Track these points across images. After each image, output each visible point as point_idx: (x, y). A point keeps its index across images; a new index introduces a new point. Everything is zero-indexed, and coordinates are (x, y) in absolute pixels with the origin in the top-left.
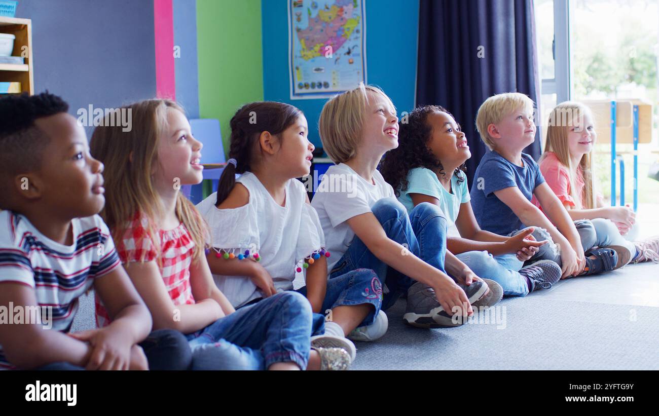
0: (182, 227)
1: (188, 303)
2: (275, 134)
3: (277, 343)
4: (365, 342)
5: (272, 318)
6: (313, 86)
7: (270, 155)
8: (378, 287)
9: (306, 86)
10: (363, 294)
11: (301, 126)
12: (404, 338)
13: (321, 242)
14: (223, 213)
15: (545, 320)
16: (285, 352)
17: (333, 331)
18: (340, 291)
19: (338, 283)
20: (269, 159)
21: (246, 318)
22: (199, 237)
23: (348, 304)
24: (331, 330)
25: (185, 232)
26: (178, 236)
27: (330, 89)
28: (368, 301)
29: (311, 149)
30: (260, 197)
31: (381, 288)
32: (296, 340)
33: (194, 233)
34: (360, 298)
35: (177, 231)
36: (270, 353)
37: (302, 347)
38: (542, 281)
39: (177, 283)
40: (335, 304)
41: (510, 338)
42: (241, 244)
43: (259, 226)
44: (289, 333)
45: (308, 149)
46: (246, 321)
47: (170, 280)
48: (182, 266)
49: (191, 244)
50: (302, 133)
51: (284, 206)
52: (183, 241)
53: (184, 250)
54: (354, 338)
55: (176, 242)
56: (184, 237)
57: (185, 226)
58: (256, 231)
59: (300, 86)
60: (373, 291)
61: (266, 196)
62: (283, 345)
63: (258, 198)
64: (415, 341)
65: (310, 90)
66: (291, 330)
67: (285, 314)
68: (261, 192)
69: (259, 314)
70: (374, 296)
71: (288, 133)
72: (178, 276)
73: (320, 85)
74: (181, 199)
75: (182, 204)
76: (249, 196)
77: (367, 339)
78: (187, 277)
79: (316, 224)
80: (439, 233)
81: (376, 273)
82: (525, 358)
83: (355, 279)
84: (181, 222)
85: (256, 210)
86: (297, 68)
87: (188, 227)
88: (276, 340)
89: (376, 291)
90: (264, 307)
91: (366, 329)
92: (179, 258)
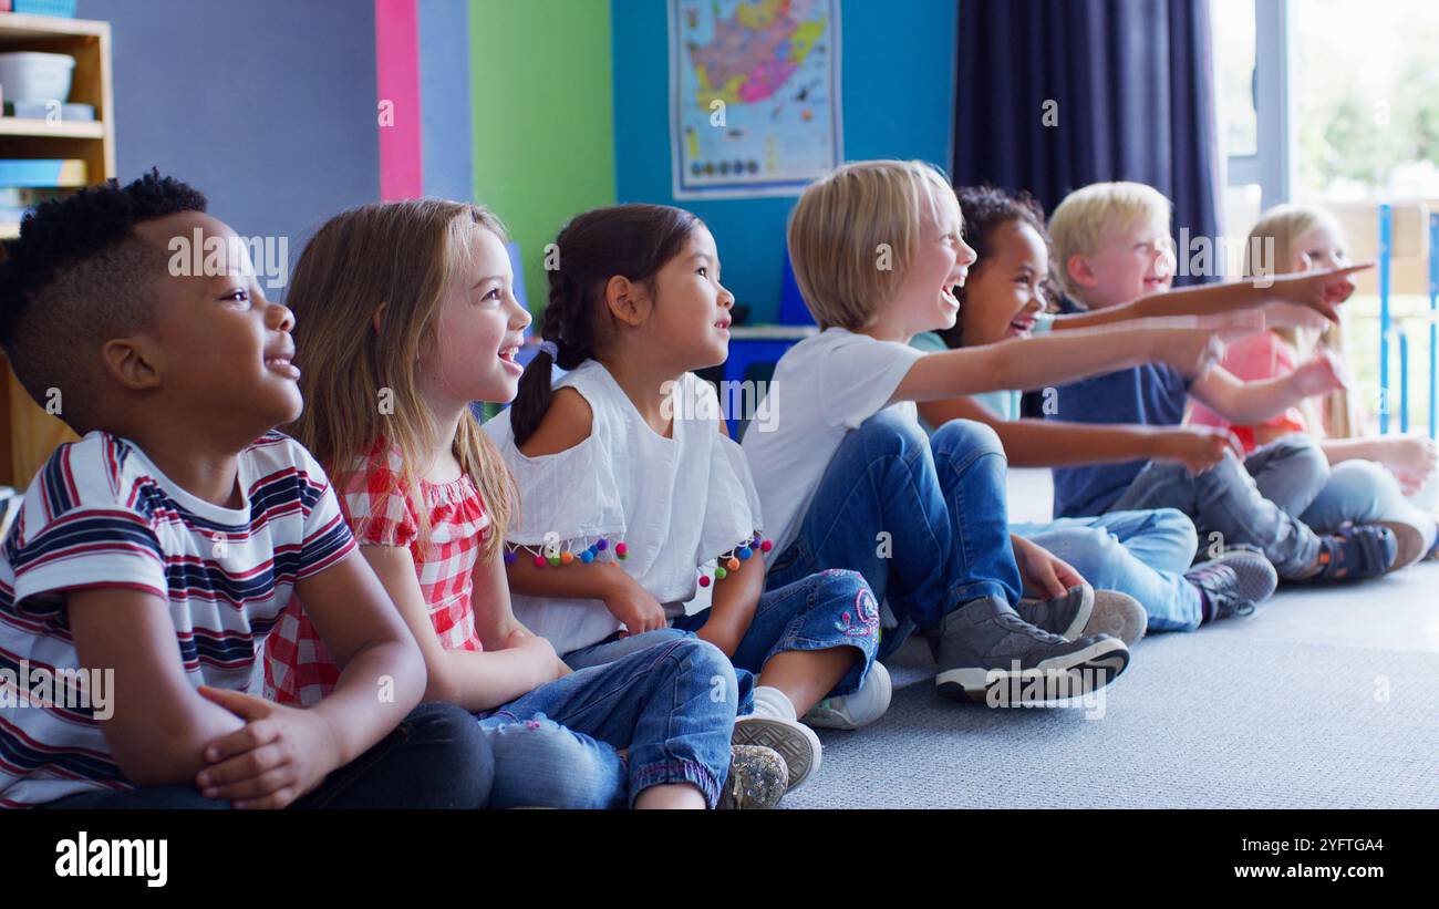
0: (466, 480)
1: (469, 647)
2: (639, 279)
3: (659, 745)
4: (840, 730)
5: (652, 691)
6: (724, 169)
7: (632, 327)
8: (871, 609)
9: (709, 169)
10: (838, 625)
11: (699, 255)
12: (927, 721)
13: (754, 520)
14: (534, 466)
15: (1237, 685)
16: (673, 765)
17: (771, 707)
18: (788, 619)
19: (782, 600)
20: (630, 336)
21: (595, 687)
22: (500, 506)
23: (804, 647)
24: (767, 704)
25: (471, 493)
26: (458, 499)
27: (762, 176)
28: (849, 641)
29: (727, 304)
30: (616, 416)
31: (877, 614)
32: (700, 740)
33: (489, 497)
34: (830, 634)
35: (456, 488)
36: (643, 767)
37: (713, 754)
38: (1233, 599)
39: (449, 600)
40: (776, 647)
41: (1161, 724)
42: (582, 528)
43: (617, 484)
44: (686, 725)
45: (719, 304)
46: (592, 694)
47: (435, 593)
48: (461, 563)
49: (484, 520)
50: (702, 271)
51: (671, 437)
52: (468, 511)
53: (469, 530)
54: (815, 721)
55: (454, 509)
56: (470, 501)
57: (473, 480)
58: (613, 496)
59: (696, 170)
60: (859, 618)
61: (630, 416)
62: (671, 749)
63: (612, 421)
64: (951, 730)
65: (717, 179)
66: (691, 720)
67: (682, 684)
68: (619, 407)
69: (624, 681)
70: (863, 631)
71: (669, 275)
72: (450, 585)
73: (739, 168)
74: (468, 420)
75: (471, 434)
76: (592, 417)
77: (847, 723)
78: (467, 590)
79: (743, 481)
80: (995, 490)
81: (866, 579)
82: (1193, 766)
83: (820, 591)
84: (466, 470)
85: (610, 448)
86: (689, 131)
87: (480, 485)
88: (658, 741)
89: (867, 618)
90: (635, 667)
91: (844, 703)
92: (455, 547)
